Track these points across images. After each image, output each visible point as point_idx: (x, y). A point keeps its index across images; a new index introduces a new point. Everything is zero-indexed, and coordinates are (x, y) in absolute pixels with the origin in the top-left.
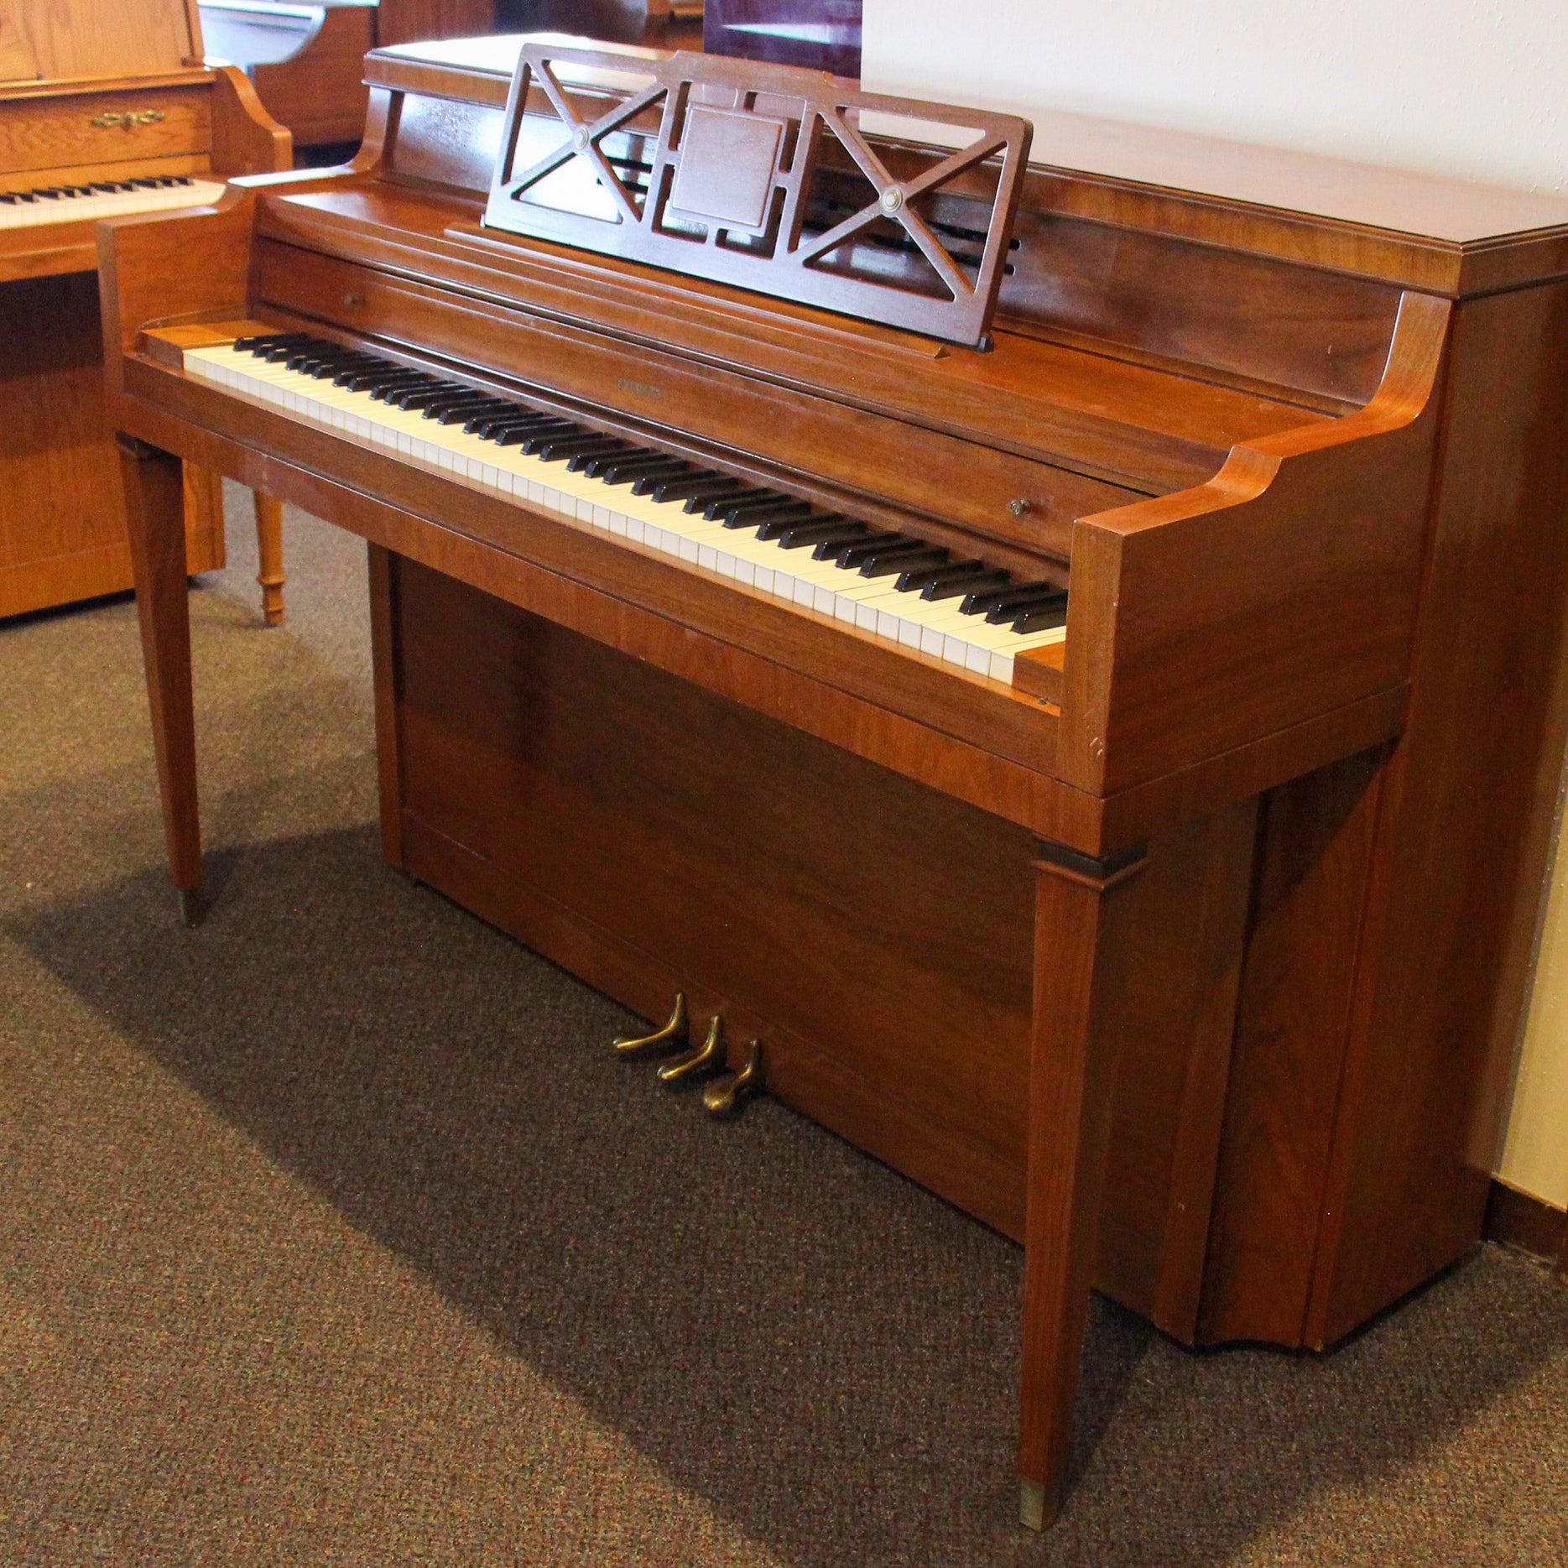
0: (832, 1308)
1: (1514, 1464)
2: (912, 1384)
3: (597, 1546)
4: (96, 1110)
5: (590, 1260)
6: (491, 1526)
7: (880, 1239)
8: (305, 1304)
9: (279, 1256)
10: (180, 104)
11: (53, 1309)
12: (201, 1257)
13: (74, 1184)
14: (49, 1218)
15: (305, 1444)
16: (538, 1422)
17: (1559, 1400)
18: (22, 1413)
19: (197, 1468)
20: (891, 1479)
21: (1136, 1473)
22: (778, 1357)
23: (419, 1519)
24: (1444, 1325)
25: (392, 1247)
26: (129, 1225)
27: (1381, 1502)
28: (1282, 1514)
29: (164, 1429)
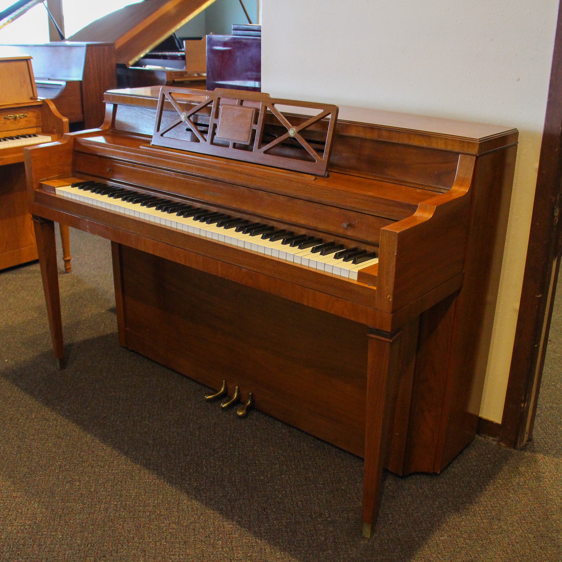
0: (290, 475)
1: (501, 502)
2: (319, 496)
3: (236, 560)
4: (43, 432)
5: (212, 467)
6: (200, 557)
7: (299, 452)
8: (124, 490)
9: (113, 475)
10: (31, 111)
11: (42, 500)
12: (88, 478)
13: (41, 458)
14: (35, 470)
15: (135, 536)
16: (207, 521)
17: (509, 480)
18: (39, 536)
19: (102, 549)
20: (320, 527)
21: (393, 517)
22: (277, 492)
23: (177, 557)
24: (470, 461)
25: (148, 468)
26: (62, 469)
27: (466, 517)
28: (439, 524)
29: (88, 537)
